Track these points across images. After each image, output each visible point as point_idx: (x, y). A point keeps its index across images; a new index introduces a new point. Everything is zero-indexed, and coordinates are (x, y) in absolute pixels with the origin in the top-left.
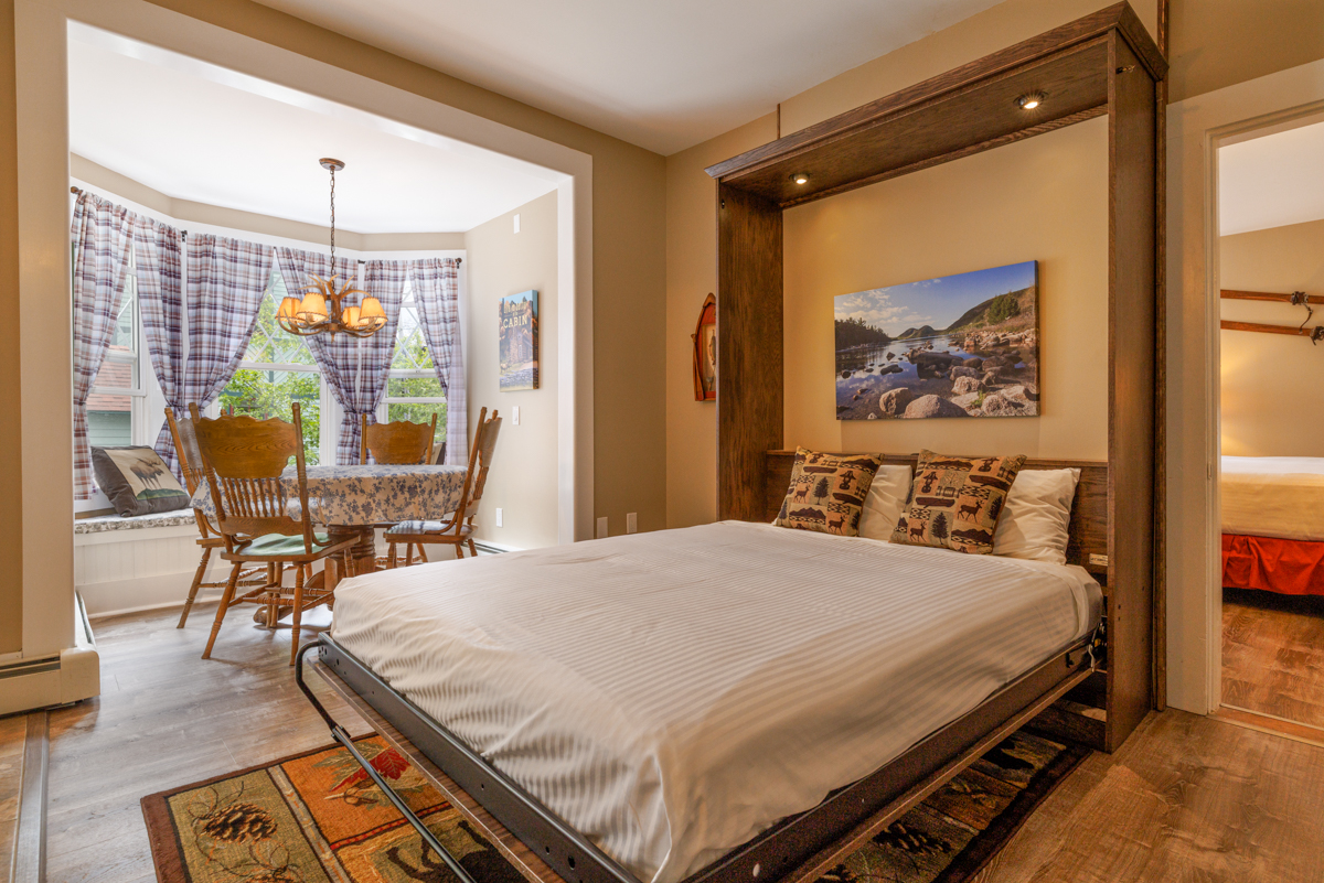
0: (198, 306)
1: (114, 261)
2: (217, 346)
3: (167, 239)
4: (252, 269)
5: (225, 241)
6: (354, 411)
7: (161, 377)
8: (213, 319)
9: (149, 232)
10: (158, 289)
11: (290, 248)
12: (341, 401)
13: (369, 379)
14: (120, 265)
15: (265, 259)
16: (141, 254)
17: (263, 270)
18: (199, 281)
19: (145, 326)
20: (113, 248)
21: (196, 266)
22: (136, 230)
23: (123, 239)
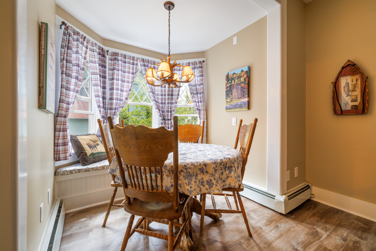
0: (113, 79)
1: (80, 57)
2: (119, 95)
3: (101, 52)
4: (131, 66)
5: (122, 54)
6: (164, 119)
7: (99, 107)
8: (118, 85)
9: (95, 48)
10: (98, 71)
11: (144, 58)
12: (160, 116)
13: (169, 108)
14: (83, 60)
15: (135, 62)
16: (91, 56)
17: (135, 66)
18: (113, 69)
19: (93, 86)
20: (80, 51)
21: (112, 64)
22: (89, 46)
23: (84, 49)
